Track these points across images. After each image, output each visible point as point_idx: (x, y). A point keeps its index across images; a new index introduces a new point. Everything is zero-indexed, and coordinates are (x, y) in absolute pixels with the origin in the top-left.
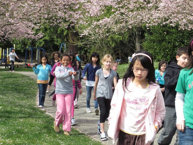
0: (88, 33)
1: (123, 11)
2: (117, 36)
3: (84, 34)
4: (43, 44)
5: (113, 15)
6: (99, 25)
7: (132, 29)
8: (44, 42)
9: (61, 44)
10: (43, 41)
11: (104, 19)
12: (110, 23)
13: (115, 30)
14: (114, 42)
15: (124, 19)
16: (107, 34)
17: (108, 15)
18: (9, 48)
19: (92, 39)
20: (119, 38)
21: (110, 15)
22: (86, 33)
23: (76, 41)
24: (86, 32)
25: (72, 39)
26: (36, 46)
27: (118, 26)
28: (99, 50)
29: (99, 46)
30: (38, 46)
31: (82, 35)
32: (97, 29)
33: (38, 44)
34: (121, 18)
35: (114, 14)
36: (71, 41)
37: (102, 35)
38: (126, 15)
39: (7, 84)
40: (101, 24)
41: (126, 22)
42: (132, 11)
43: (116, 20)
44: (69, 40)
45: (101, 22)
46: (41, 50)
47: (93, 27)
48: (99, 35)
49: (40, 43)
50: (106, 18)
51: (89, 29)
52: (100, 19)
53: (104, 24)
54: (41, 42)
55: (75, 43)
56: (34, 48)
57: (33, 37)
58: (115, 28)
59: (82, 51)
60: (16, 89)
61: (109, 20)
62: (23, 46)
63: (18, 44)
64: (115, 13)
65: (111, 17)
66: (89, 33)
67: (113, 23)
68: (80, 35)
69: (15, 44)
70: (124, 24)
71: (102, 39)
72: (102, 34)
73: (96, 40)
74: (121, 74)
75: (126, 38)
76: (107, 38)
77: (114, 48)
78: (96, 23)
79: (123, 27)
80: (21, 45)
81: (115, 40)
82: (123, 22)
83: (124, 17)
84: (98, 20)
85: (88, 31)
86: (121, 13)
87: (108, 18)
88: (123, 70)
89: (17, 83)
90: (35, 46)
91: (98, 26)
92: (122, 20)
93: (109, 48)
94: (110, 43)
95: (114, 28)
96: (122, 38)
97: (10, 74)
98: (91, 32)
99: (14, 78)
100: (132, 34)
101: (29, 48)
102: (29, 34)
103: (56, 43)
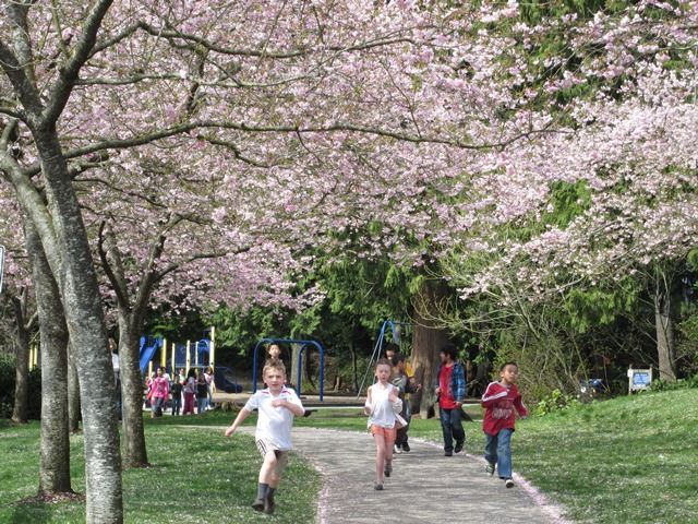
0: (488, 285)
1: (615, 201)
2: (596, 295)
3: (475, 290)
4: (317, 326)
5: (581, 218)
6: (528, 257)
7: (649, 268)
8: (318, 318)
9: (381, 324)
10: (316, 315)
11: (548, 234)
12: (568, 246)
13: (589, 272)
14: (584, 318)
15: (621, 232)
16: (558, 287)
17: (562, 218)
18: (193, 341)
19: (505, 304)
20: (602, 300)
21: (569, 219)
22: (481, 284)
23: (445, 314)
24: (484, 279)
25: (429, 308)
26: (293, 331)
27: (599, 258)
28: (528, 345)
29: (530, 330)
30: (297, 332)
31: (469, 291)
32: (522, 269)
33: (297, 324)
34: (608, 229)
35: (582, 214)
36: (424, 312)
37: (542, 292)
38: (628, 216)
39: (202, 473)
40: (536, 251)
41: (629, 242)
42: (649, 201)
43: (592, 236)
44: (419, 310)
45: (535, 242)
46: (310, 349)
47: (509, 262)
48: (531, 289)
49: (306, 322)
50: (556, 229)
51: (492, 269)
52: (529, 235)
53: (546, 251)
54: (310, 318)
55: (440, 319)
56: (285, 339)
57: (287, 300)
58: (590, 266)
59: (462, 348)
60: (237, 492)
61: (564, 235)
62: (244, 333)
63: (226, 328)
64: (588, 208)
65: (572, 225)
66: (491, 283)
67: (579, 248)
68: (463, 294)
69: (213, 329)
70: (619, 250)
71: (539, 306)
72: (540, 285)
73: (518, 308)
74: (616, 433)
75: (629, 302)
76: (557, 301)
77: (585, 338)
78: (519, 245)
79: (618, 260)
80: (237, 328)
81: (588, 308)
82: (617, 241)
83: (619, 223)
84: (526, 239)
85: (488, 276)
86: (608, 209)
87: (563, 227)
88: (623, 416)
89: (238, 468)
90: (289, 334)
91: (524, 258)
92: (615, 236)
93: (566, 337)
94: (570, 320)
95: (585, 264)
96: (615, 300)
97: (209, 435)
98: (499, 282)
99: (224, 449)
100: (650, 285)
101: (264, 342)
102: (273, 291)
103: (365, 322)
